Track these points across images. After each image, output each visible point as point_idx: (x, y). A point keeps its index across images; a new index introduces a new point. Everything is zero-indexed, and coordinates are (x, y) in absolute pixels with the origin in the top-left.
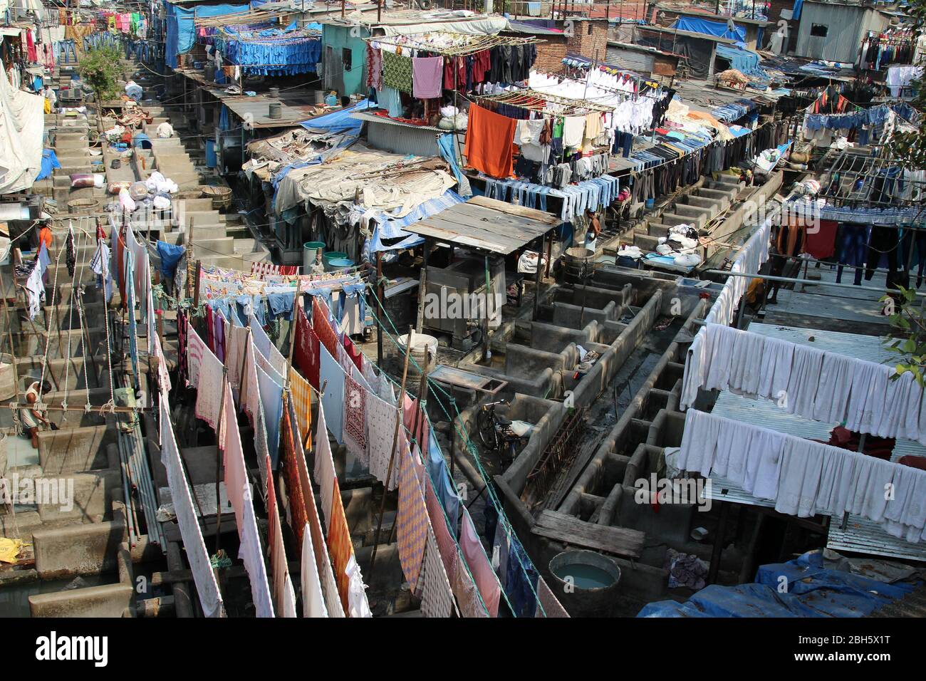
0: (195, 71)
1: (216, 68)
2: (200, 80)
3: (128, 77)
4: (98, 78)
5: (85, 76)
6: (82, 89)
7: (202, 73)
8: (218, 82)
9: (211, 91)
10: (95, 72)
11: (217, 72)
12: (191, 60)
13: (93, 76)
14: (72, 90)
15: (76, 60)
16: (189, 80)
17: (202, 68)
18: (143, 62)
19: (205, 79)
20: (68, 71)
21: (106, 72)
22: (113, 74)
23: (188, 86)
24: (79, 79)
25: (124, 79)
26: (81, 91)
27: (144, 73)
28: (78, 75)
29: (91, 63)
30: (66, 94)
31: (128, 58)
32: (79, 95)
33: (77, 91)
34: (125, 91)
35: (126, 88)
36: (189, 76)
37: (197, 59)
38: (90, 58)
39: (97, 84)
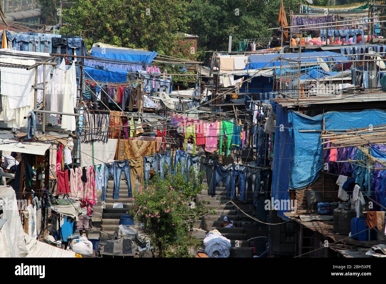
0: (318, 217)
1: (354, 214)
2: (325, 233)
3: (209, 223)
4: (162, 223)
5: (142, 219)
6: (136, 240)
7: (330, 222)
8: (355, 238)
9: (343, 252)
10: (157, 213)
11: (354, 220)
12: (313, 198)
13: (153, 220)
14: (120, 241)
15: (130, 195)
16: (307, 231)
17: (330, 213)
18: (236, 199)
19: (334, 231)
20: (117, 211)
21: (174, 215)
22: (186, 219)
23: (306, 242)
24: (132, 223)
25: (203, 226)
26: (134, 244)
27: (235, 216)
28: (132, 217)
29: (153, 199)
30: (110, 247)
31: (212, 193)
32: (130, 250)
33: (127, 244)
34: (203, 245)
35: (206, 241)
36: (308, 225)
37: (321, 197)
38: (152, 190)
39: (160, 234)
